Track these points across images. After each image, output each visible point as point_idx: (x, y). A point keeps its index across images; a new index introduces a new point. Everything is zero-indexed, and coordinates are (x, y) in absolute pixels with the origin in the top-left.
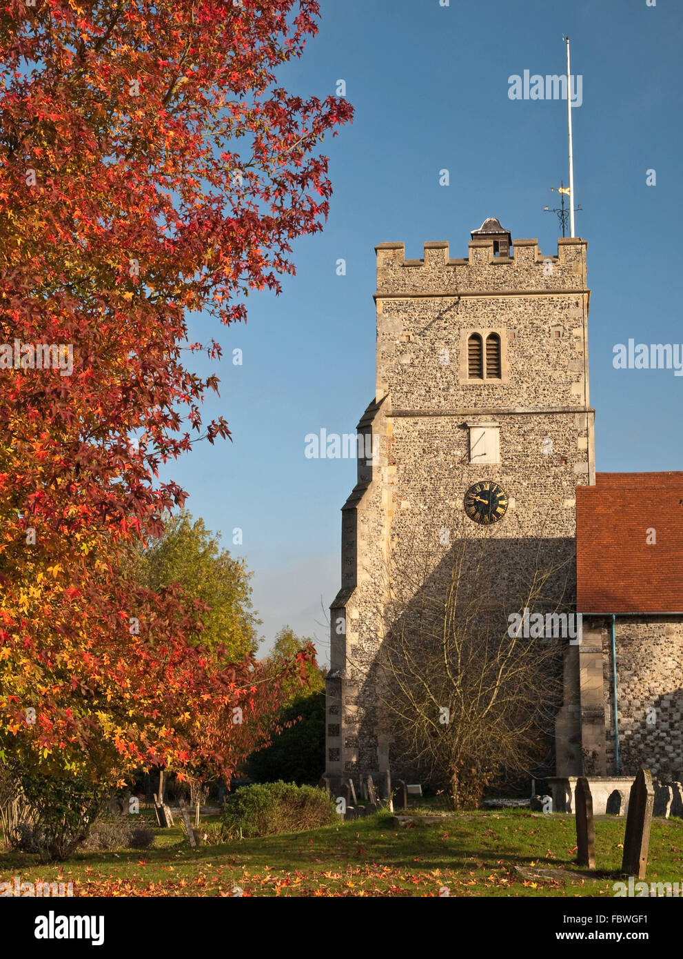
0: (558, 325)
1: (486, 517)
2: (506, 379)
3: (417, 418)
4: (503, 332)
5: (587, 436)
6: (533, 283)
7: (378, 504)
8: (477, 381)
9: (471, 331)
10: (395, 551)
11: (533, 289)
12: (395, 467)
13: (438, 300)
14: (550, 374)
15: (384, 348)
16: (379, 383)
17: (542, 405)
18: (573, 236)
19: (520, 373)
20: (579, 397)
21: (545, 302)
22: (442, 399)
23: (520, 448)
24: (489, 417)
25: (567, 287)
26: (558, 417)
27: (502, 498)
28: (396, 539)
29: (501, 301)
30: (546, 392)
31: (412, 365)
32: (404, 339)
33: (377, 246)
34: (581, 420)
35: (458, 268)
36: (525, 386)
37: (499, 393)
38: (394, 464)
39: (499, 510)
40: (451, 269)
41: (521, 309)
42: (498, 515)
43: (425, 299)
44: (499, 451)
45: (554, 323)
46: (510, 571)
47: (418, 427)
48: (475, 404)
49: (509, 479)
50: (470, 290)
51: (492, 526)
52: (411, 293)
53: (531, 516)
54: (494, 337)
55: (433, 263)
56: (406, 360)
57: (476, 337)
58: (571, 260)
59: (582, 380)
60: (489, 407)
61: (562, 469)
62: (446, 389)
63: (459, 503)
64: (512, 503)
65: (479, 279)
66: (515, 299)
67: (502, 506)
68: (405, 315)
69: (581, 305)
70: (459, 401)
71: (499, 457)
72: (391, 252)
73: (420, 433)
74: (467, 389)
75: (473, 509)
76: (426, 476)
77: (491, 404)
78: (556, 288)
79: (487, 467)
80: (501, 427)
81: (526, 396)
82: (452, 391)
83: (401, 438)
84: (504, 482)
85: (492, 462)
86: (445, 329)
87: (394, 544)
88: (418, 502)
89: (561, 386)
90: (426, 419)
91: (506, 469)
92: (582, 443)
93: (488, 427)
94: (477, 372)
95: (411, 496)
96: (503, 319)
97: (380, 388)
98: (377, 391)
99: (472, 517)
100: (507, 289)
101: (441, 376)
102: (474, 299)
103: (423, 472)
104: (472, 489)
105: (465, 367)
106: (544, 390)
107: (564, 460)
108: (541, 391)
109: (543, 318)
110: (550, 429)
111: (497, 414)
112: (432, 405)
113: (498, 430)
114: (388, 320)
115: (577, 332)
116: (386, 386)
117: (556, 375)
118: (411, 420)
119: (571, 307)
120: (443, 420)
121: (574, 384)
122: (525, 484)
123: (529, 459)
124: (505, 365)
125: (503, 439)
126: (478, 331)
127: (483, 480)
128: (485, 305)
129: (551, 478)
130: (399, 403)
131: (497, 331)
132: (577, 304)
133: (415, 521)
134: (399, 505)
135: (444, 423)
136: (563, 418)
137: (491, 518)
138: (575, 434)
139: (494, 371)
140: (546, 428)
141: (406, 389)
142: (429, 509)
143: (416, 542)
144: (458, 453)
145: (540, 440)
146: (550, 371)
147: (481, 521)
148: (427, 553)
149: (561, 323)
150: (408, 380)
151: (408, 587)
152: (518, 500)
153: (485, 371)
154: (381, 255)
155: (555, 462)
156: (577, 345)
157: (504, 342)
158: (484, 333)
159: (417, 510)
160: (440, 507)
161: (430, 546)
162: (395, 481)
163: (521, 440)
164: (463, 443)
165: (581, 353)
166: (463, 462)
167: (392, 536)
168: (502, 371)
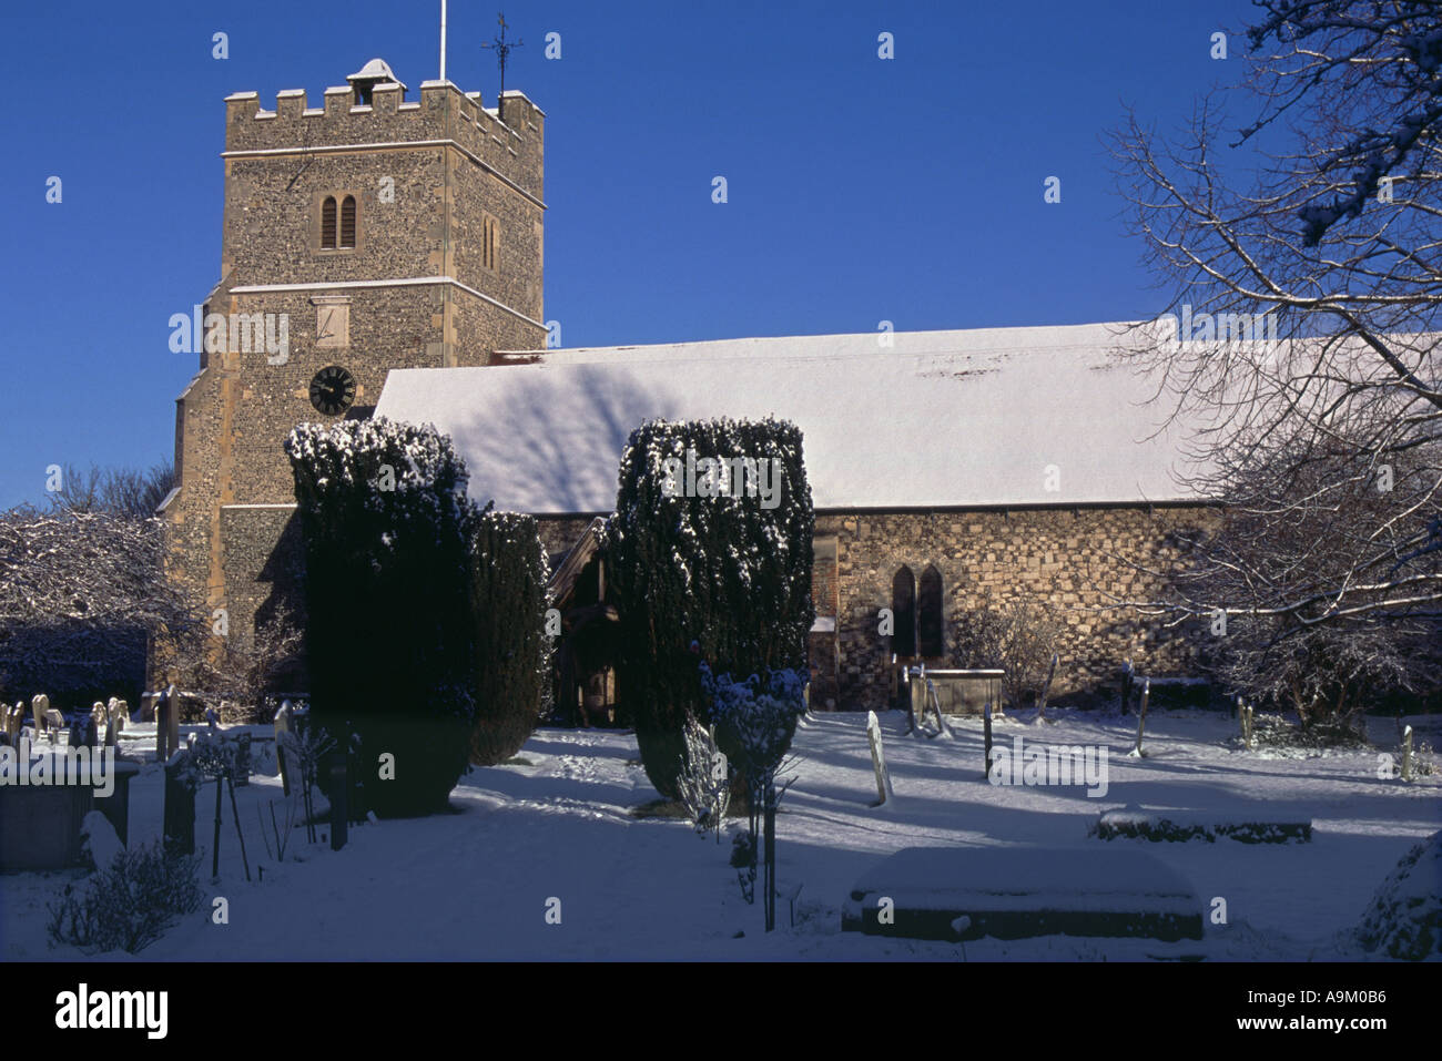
0: (418, 184)
1: (331, 407)
2: (360, 246)
3: (263, 295)
4: (359, 195)
5: (443, 312)
6: (393, 136)
7: (215, 394)
8: (328, 251)
9: (326, 194)
10: (236, 446)
13: (291, 160)
14: (407, 241)
15: (232, 217)
16: (227, 256)
19: (376, 242)
20: (437, 266)
21: (405, 158)
22: (291, 272)
23: (370, 327)
26: (411, 291)
27: (350, 385)
28: (238, 434)
29: (358, 158)
30: (402, 262)
31: (261, 235)
32: (254, 205)
33: (227, 99)
34: (437, 295)
35: (313, 122)
36: (380, 255)
37: (352, 264)
39: (346, 399)
40: (306, 122)
41: (379, 167)
42: (344, 404)
43: (277, 159)
44: (348, 332)
45: (415, 182)
47: (263, 306)
49: (357, 363)
50: (323, 146)
51: (338, 417)
52: (262, 152)
54: (350, 200)
55: (286, 117)
56: (255, 229)
58: (434, 108)
59: (442, 247)
60: (341, 281)
61: (414, 350)
62: (296, 262)
63: (305, 393)
64: (360, 391)
65: (336, 133)
66: (374, 156)
67: (350, 395)
68: (256, 178)
69: (443, 161)
71: (347, 338)
72: (242, 104)
73: (266, 312)
74: (318, 260)
75: (318, 397)
77: (344, 277)
78: (418, 142)
79: (335, 349)
80: (351, 304)
81: (380, 268)
82: (302, 263)
84: (352, 367)
85: (340, 345)
86: (297, 192)
87: (233, 439)
88: (261, 391)
89: (419, 255)
90: (271, 296)
91: (354, 352)
92: (437, 320)
93: (335, 304)
94: (329, 241)
95: (255, 383)
96: (359, 179)
97: (228, 262)
98: (225, 265)
99: (316, 406)
100: (363, 144)
101: (292, 247)
102: (328, 157)
104: (318, 376)
105: (318, 235)
106: (401, 260)
107: (417, 339)
108: (397, 261)
109: (401, 176)
110: (403, 304)
111: (347, 289)
112: (278, 281)
113: (348, 307)
114: (238, 184)
115: (438, 191)
116: (234, 260)
117: (413, 242)
118: (257, 298)
119: (433, 162)
120: (290, 298)
121: (432, 252)
122: (375, 369)
123: (380, 340)
124: (360, 232)
125: (353, 318)
126: (333, 194)
127: (330, 365)
128: (342, 163)
129: (404, 361)
130: (247, 278)
131: (353, 193)
132: (439, 158)
133: (258, 412)
134: (241, 394)
135: (289, 301)
136: (420, 292)
137: (336, 408)
138: (430, 311)
139: (349, 240)
140: (401, 304)
141: (253, 261)
142: (273, 399)
143: (258, 437)
144: (305, 334)
145: (393, 318)
146: (408, 238)
147: (326, 412)
148: (268, 450)
149: (421, 182)
150: (256, 252)
151: (247, 487)
152: (366, 387)
153: (339, 239)
154: (231, 108)
155: (409, 343)
156: (437, 206)
157: (360, 206)
158: (339, 196)
159: (260, 400)
160: (284, 396)
161: (271, 441)
162: (238, 367)
163: (372, 319)
164: (310, 323)
165: (441, 216)
166: (311, 345)
167: (233, 430)
168: (357, 238)
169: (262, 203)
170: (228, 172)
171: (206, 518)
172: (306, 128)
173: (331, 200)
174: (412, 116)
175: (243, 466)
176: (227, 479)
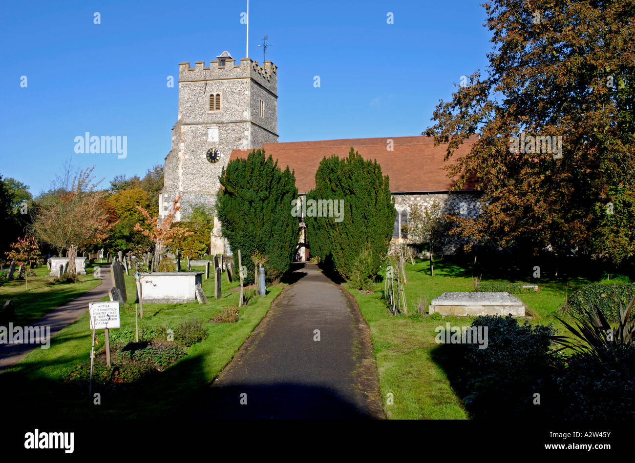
1: (213, 161)
2: (222, 110)
3: (191, 126)
4: (221, 93)
5: (248, 130)
6: (232, 75)
7: (177, 157)
8: (212, 112)
9: (210, 93)
11: (231, 77)
12: (183, 143)
13: (200, 82)
15: (181, 101)
16: (179, 113)
17: (234, 119)
18: (247, 57)
19: (227, 108)
20: (246, 116)
21: (236, 82)
22: (200, 118)
23: (225, 135)
24: (215, 125)
25: (243, 76)
26: (238, 124)
27: (218, 154)
28: (184, 169)
29: (221, 82)
30: (235, 115)
31: (191, 106)
32: (188, 97)
33: (179, 64)
34: (246, 125)
35: (207, 71)
36: (228, 113)
37: (219, 116)
39: (218, 158)
40: (205, 71)
41: (228, 85)
42: (217, 160)
43: (195, 82)
44: (218, 137)
45: (239, 89)
47: (191, 129)
48: (211, 120)
49: (221, 147)
50: (210, 78)
51: (215, 164)
52: (190, 80)
54: (218, 95)
55: (198, 69)
56: (188, 105)
57: (212, 95)
58: (245, 66)
59: (247, 110)
60: (216, 121)
61: (239, 143)
62: (202, 115)
63: (205, 156)
64: (222, 155)
65: (214, 74)
66: (226, 81)
67: (219, 157)
68: (189, 89)
70: (206, 118)
71: (218, 139)
72: (184, 65)
73: (192, 131)
74: (208, 114)
75: (209, 158)
77: (217, 119)
78: (240, 77)
79: (214, 142)
81: (228, 117)
82: (204, 115)
83: (186, 133)
85: (216, 141)
86: (202, 93)
88: (191, 156)
89: (240, 113)
90: (194, 126)
91: (221, 143)
92: (246, 133)
93: (214, 128)
94: (212, 108)
95: (189, 153)
96: (221, 89)
97: (179, 115)
99: (209, 160)
100: (223, 78)
101: (200, 110)
102: (211, 82)
103: (193, 145)
104: (209, 151)
105: (208, 107)
107: (240, 139)
108: (233, 115)
109: (235, 88)
111: (218, 123)
112: (196, 121)
113: (218, 129)
114: (183, 90)
115: (246, 93)
116: (181, 114)
117: (239, 109)
118: (189, 126)
119: (244, 83)
120: (200, 126)
121: (245, 112)
122: (227, 148)
123: (228, 139)
124: (221, 106)
125: (220, 133)
126: (212, 93)
127: (212, 147)
128: (215, 84)
129: (236, 146)
130: (186, 120)
131: (219, 93)
132: (247, 82)
133: (190, 162)
134: (185, 157)
136: (241, 124)
137: (215, 161)
138: (244, 130)
139: (218, 108)
140: (234, 128)
141: (188, 115)
142: (195, 158)
143: (190, 170)
144: (204, 138)
145: (232, 133)
146: (237, 107)
147: (212, 162)
148: (193, 174)
149: (241, 90)
150: (189, 112)
151: (187, 186)
152: (224, 154)
153: (215, 108)
154: (181, 67)
155: (237, 140)
156: (246, 97)
157: (221, 97)
158: (215, 94)
159: (190, 159)
160: (198, 157)
161: (194, 171)
162: (184, 148)
163: (226, 132)
164: (206, 134)
165: (247, 100)
166: (206, 141)
167: (182, 168)
168: (221, 107)
169: (191, 97)
170: (180, 87)
171: (174, 195)
172: (204, 73)
174: (238, 69)
175: (186, 179)
176: (180, 183)
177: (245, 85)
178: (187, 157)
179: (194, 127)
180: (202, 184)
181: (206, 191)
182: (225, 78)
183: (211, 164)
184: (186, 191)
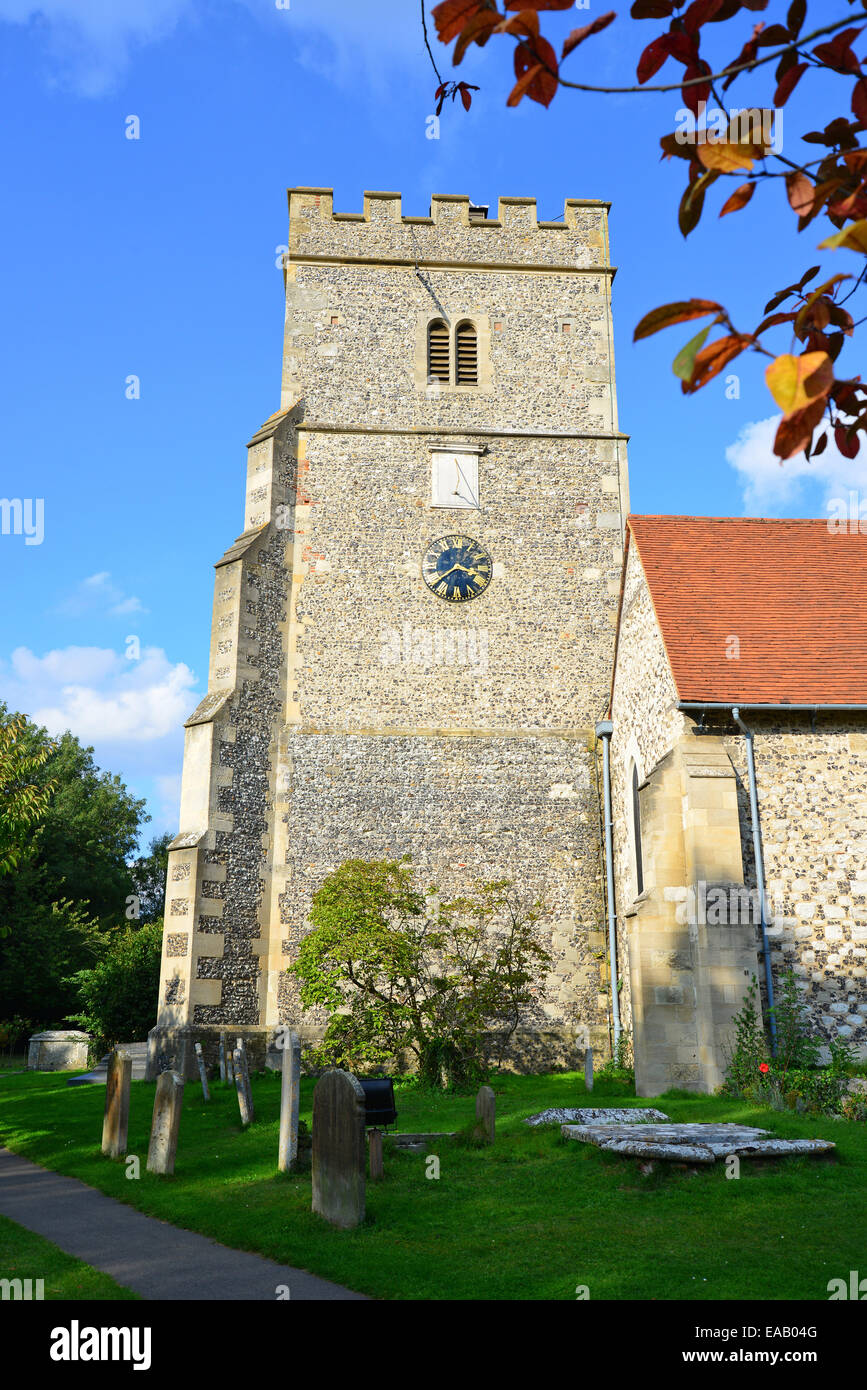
0: (568, 315)
1: (457, 591)
2: (486, 387)
3: (346, 436)
4: (479, 320)
5: (617, 474)
6: (528, 256)
8: (440, 388)
9: (432, 316)
10: (303, 639)
11: (529, 263)
12: (308, 507)
13: (384, 269)
14: (557, 382)
15: (296, 332)
16: (287, 380)
17: (545, 426)
19: (510, 380)
20: (602, 418)
21: (547, 282)
22: (387, 411)
23: (512, 487)
24: (462, 439)
25: (581, 263)
26: (566, 442)
27: (484, 562)
28: (306, 620)
29: (481, 277)
30: (549, 409)
31: (342, 359)
32: (330, 321)
33: (291, 189)
34: (607, 450)
35: (415, 227)
36: (518, 398)
37: (476, 406)
38: (307, 502)
39: (479, 580)
40: (408, 227)
41: (512, 290)
42: (476, 588)
43: (363, 267)
44: (476, 490)
45: (562, 312)
46: (496, 678)
47: (348, 449)
48: (440, 420)
49: (494, 533)
50: (432, 258)
51: (466, 605)
52: (343, 256)
53: (530, 591)
54: (465, 326)
55: (377, 219)
56: (330, 351)
57: (439, 324)
58: (585, 226)
59: (606, 392)
60: (465, 424)
61: (579, 520)
62: (394, 397)
63: (413, 568)
64: (498, 570)
65: (448, 244)
66: (503, 275)
67: (483, 575)
68: (333, 288)
69: (602, 290)
70: (414, 412)
71: (477, 498)
72: (312, 199)
73: (352, 457)
74: (425, 397)
76: (358, 522)
77: (469, 422)
78: (566, 266)
79: (459, 513)
80: (480, 455)
81: (520, 413)
82: (403, 400)
83: (320, 464)
84: (486, 538)
85: (467, 506)
86: (394, 310)
88: (344, 563)
89: (574, 401)
90: (360, 437)
91: (490, 517)
92: (608, 484)
93: (461, 452)
94: (438, 376)
95: (333, 553)
96: (483, 301)
97: (288, 389)
98: (284, 393)
99: (434, 588)
100: (489, 261)
101: (387, 378)
102: (439, 271)
103: (355, 517)
104: (434, 546)
105: (423, 366)
106: (548, 405)
107: (582, 506)
108: (542, 407)
109: (546, 304)
110: (558, 460)
111: (474, 435)
112: (371, 420)
113: (476, 457)
114: (305, 292)
115: (595, 326)
116: (298, 386)
117: (567, 387)
118: (338, 438)
119: (587, 290)
120: (388, 441)
121: (594, 399)
122: (520, 541)
123: (526, 504)
124: (484, 366)
125: (484, 474)
126: (443, 315)
127: (450, 533)
128: (457, 280)
129: (562, 534)
130: (319, 413)
131: (473, 319)
132: (596, 287)
133: (338, 591)
134: (312, 567)
135: (388, 445)
136: (579, 446)
137: (465, 594)
138: (598, 470)
139: (467, 377)
140: (553, 458)
141: (329, 392)
142: (363, 573)
144: (412, 490)
145: (544, 478)
146: (558, 379)
147: (451, 595)
148: (357, 645)
149: (573, 313)
150: (336, 380)
151: (324, 699)
152: (507, 565)
153: (452, 375)
154: (297, 201)
155: (568, 510)
156: (597, 344)
157: (482, 334)
158: (453, 320)
159: (342, 577)
160: (381, 572)
161: (361, 634)
162: (307, 528)
163: (513, 474)
164: (420, 476)
165: (603, 356)
166: (420, 505)
167: (299, 615)
168: (479, 376)
169: (341, 320)
172: (407, 235)
173: (437, 325)
174: (558, 235)
175: (316, 668)
176: (291, 685)
177: (590, 299)
178: (322, 566)
179: (360, 445)
180: (404, 692)
181: (421, 725)
182: (499, 261)
183: (444, 604)
184: (319, 723)
